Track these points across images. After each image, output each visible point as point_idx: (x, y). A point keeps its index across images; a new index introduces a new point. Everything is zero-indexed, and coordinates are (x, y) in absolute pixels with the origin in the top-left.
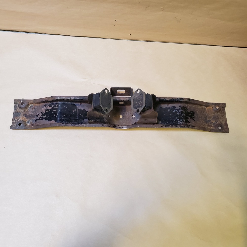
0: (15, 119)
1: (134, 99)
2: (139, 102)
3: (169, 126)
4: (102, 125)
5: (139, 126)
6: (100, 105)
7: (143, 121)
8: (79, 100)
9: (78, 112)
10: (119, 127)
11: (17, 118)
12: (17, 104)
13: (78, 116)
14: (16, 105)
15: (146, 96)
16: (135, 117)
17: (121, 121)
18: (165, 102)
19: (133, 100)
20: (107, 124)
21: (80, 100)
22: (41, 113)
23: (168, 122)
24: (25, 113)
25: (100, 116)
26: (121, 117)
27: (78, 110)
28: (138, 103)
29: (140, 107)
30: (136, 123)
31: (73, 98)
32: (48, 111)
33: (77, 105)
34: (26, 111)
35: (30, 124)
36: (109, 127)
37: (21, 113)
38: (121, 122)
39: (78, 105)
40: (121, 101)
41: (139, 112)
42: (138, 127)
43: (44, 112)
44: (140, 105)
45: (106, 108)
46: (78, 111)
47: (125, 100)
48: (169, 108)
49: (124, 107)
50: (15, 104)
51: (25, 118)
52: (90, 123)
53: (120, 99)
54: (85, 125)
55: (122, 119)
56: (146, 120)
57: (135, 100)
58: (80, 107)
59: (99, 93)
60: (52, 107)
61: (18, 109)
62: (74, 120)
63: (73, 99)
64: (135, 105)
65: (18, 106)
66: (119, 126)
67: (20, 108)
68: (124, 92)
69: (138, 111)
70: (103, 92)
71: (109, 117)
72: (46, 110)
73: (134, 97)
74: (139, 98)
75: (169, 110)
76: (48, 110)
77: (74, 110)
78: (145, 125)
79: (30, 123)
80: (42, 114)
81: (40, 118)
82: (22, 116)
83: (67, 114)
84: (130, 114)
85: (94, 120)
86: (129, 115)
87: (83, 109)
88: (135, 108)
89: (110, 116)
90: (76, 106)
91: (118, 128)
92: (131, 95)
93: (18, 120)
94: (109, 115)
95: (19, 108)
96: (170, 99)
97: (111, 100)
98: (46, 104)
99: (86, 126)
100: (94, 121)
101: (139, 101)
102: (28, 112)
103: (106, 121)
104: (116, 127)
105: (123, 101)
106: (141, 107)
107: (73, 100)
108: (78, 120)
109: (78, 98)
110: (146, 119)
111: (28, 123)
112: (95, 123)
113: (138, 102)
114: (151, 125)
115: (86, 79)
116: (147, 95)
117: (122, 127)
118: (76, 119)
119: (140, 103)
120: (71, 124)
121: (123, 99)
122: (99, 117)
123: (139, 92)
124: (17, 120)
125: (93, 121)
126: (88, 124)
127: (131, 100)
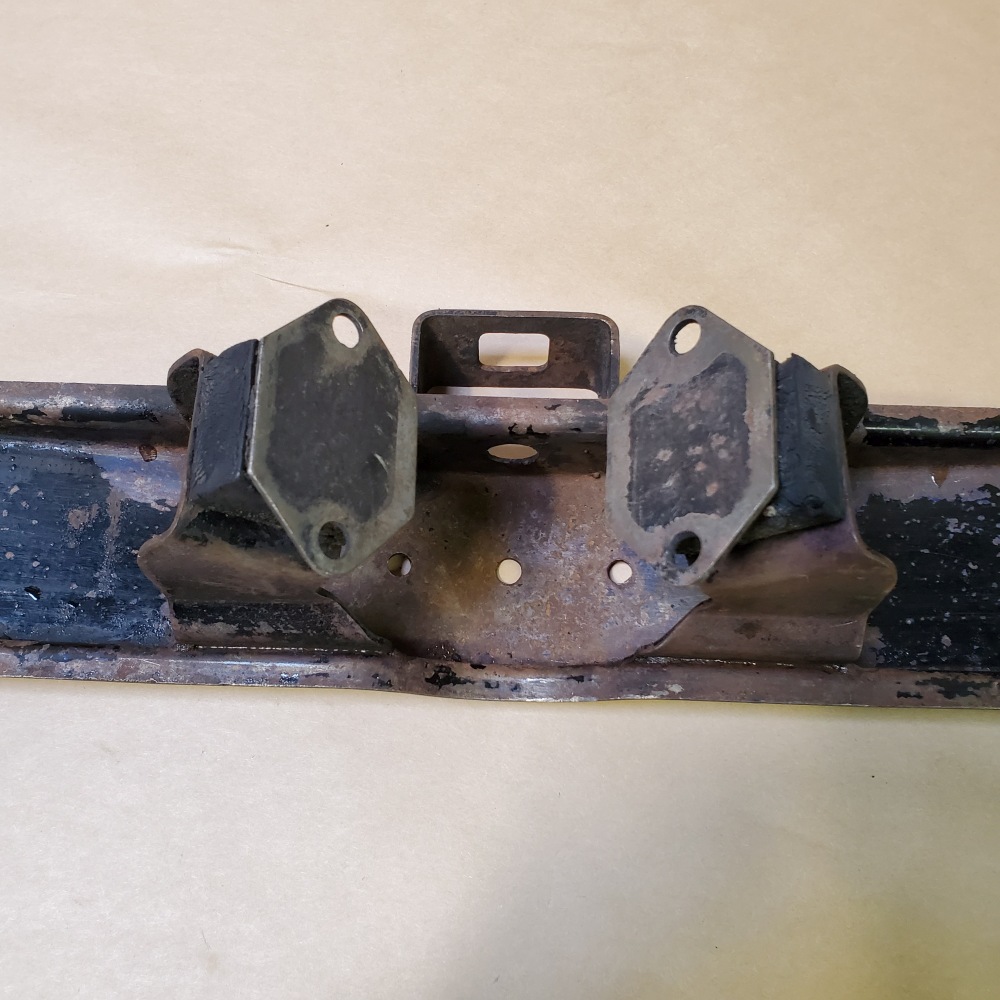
1: (641, 419)
2: (698, 450)
3: (982, 692)
4: (311, 668)
5: (676, 689)
6: (247, 480)
7: (723, 633)
8: (118, 416)
9: (113, 531)
10: (488, 685)
13: (115, 567)
15: (777, 381)
16: (631, 582)
17: (503, 614)
18: (926, 449)
19: (627, 430)
20: (366, 656)
21: (133, 424)
23: (946, 640)
25: (281, 583)
26: (509, 572)
27: (114, 514)
28: (684, 465)
29: (705, 507)
30: (655, 654)
31: (66, 402)
33: (114, 464)
36: (384, 685)
38: (509, 619)
39: (127, 467)
40: (512, 435)
41: (704, 567)
42: (673, 696)
44: (711, 490)
45: (331, 512)
46: (114, 522)
47: (547, 421)
48: (954, 508)
49: (535, 483)
52: (197, 648)
53: (500, 416)
54: (147, 664)
55: (517, 598)
56: (749, 629)
57: (647, 428)
58: (140, 481)
59: (256, 343)
62: (73, 600)
63: (66, 412)
64: (644, 481)
66: (481, 676)
68: (539, 358)
69: (688, 547)
70: (298, 337)
71: (398, 571)
73: (641, 397)
74: (697, 411)
75: (953, 526)
77: (78, 512)
78: (745, 680)
83: (15, 550)
84: (591, 549)
85: (227, 621)
86: (583, 561)
87: (161, 502)
88: (651, 512)
89: (407, 568)
90: (104, 476)
91: (472, 696)
92: (599, 381)
94: (404, 558)
96: (971, 426)
97: (391, 428)
99: (154, 679)
100: (234, 628)
101: (701, 437)
103: (350, 629)
104: (457, 681)
105: (531, 436)
106: (725, 503)
107: (71, 424)
108: (108, 601)
109: (108, 405)
110: (753, 618)
112: (244, 643)
113: (680, 447)
114: (805, 682)
115: (229, 251)
116: (792, 374)
117: (516, 688)
118: (92, 594)
119: (710, 458)
120: (16, 649)
121: (522, 418)
122: (273, 591)
123: (688, 339)
125: (220, 629)
126: (183, 655)
127: (611, 425)
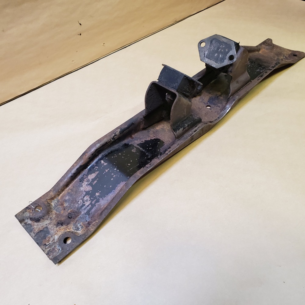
0: (47, 244)
7: (236, 85)
8: (128, 127)
9: (141, 149)
10: (215, 120)
11: (49, 240)
12: (26, 221)
13: (148, 152)
14: (26, 224)
21: (131, 128)
22: (85, 195)
24: (54, 221)
28: (220, 53)
29: (228, 52)
31: (119, 130)
32: (95, 182)
33: (129, 142)
34: (54, 216)
35: (82, 227)
37: (47, 227)
39: (131, 141)
43: (89, 188)
46: (139, 148)
50: (23, 224)
51: (64, 227)
52: (179, 137)
56: (237, 82)
58: (136, 141)
60: (96, 171)
61: (35, 227)
63: (120, 132)
64: (217, 60)
65: (29, 222)
67: (38, 220)
69: (231, 57)
72: (90, 184)
74: (215, 47)
76: (93, 180)
77: (133, 150)
78: (242, 91)
79: (80, 227)
80: (89, 196)
81: (93, 202)
82: (55, 230)
83: (131, 160)
85: (181, 127)
87: (142, 142)
88: (222, 60)
90: (130, 144)
93: (54, 240)
95: (36, 223)
98: (79, 177)
100: (183, 128)
101: (218, 48)
102: (57, 215)
104: (212, 122)
106: (230, 49)
109: (125, 126)
111: (78, 229)
112: (185, 131)
113: (217, 52)
117: (219, 118)
118: (149, 157)
123: (203, 45)
124: (50, 242)
126: (178, 141)
